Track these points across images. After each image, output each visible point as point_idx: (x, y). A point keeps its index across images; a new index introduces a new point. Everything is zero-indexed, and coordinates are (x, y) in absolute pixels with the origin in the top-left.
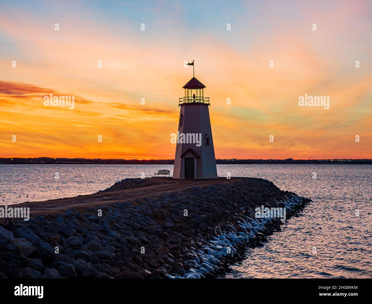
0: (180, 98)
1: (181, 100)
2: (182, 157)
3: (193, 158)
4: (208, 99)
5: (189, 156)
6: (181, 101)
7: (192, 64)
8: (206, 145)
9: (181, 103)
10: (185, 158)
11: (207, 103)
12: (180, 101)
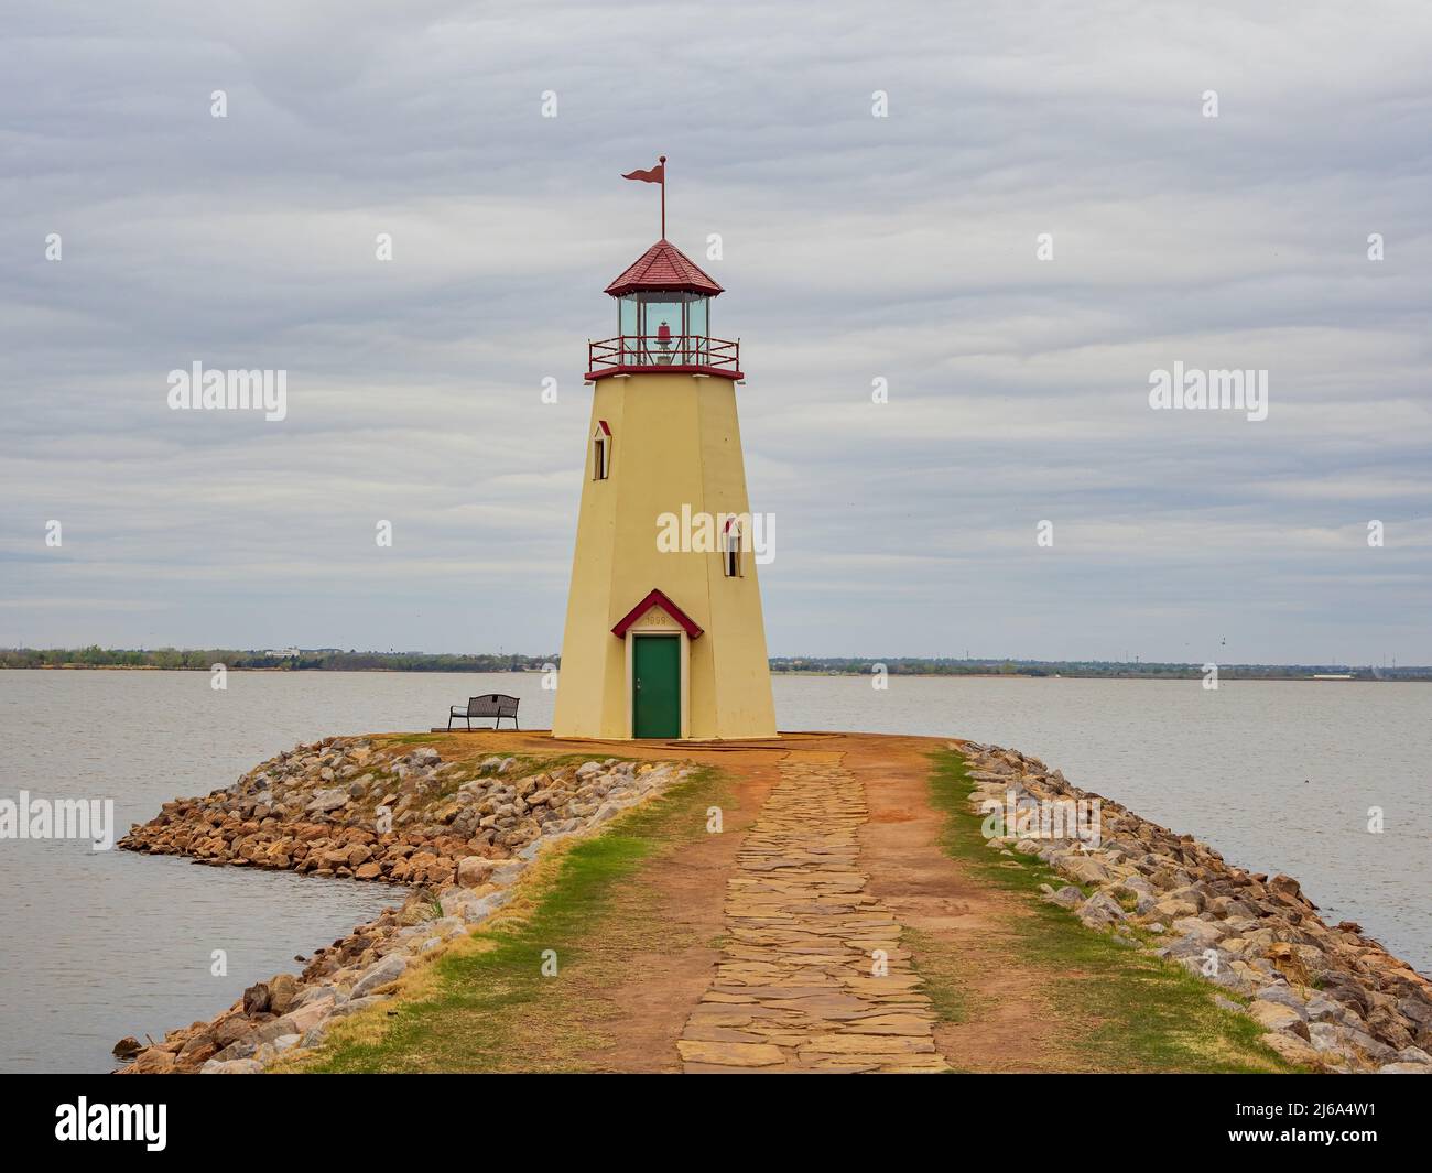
0: (594, 345)
1: (597, 352)
2: (620, 631)
3: (676, 638)
4: (731, 352)
5: (657, 624)
6: (595, 360)
7: (657, 175)
8: (728, 573)
9: (597, 367)
10: (637, 638)
11: (731, 367)
12: (592, 360)
